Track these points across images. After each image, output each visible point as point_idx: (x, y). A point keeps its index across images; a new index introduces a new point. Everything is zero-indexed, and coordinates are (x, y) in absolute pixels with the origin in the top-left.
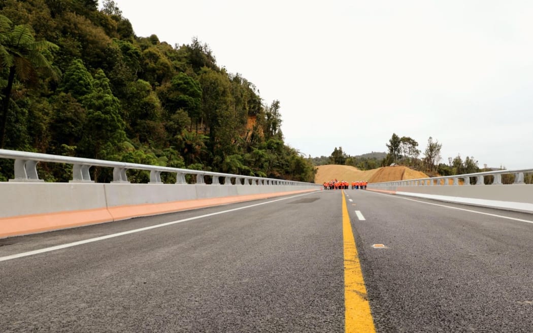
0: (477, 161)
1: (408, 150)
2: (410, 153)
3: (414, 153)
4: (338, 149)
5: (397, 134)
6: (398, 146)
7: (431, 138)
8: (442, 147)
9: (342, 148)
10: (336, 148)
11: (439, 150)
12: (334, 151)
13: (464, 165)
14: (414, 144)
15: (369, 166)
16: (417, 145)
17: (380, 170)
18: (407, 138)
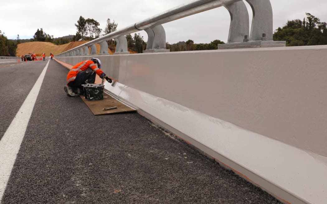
0: (143, 37)
1: (92, 29)
2: (94, 31)
3: (97, 31)
4: (40, 30)
5: (83, 17)
6: (84, 26)
7: (109, 19)
8: (117, 26)
9: (43, 29)
10: (38, 29)
11: (115, 28)
12: (37, 31)
13: (133, 39)
14: (96, 24)
15: (63, 42)
16: (99, 25)
17: (71, 44)
18: (91, 20)
